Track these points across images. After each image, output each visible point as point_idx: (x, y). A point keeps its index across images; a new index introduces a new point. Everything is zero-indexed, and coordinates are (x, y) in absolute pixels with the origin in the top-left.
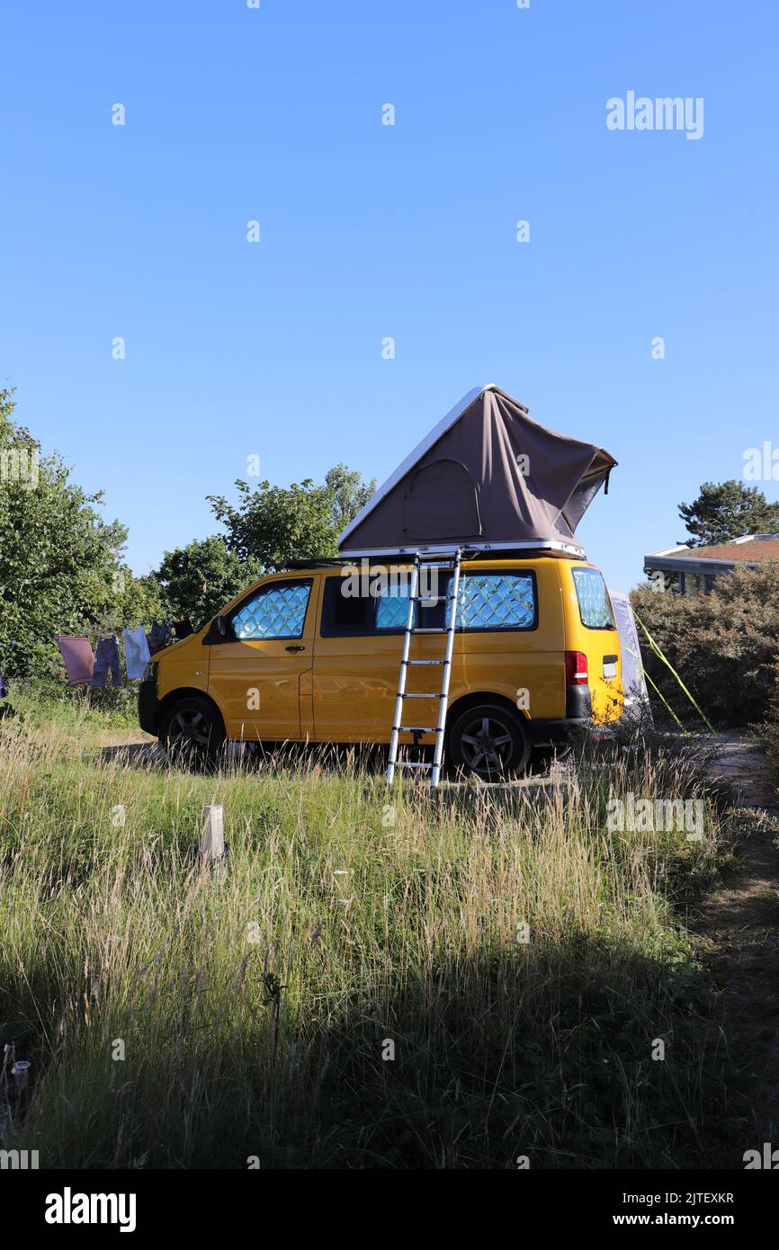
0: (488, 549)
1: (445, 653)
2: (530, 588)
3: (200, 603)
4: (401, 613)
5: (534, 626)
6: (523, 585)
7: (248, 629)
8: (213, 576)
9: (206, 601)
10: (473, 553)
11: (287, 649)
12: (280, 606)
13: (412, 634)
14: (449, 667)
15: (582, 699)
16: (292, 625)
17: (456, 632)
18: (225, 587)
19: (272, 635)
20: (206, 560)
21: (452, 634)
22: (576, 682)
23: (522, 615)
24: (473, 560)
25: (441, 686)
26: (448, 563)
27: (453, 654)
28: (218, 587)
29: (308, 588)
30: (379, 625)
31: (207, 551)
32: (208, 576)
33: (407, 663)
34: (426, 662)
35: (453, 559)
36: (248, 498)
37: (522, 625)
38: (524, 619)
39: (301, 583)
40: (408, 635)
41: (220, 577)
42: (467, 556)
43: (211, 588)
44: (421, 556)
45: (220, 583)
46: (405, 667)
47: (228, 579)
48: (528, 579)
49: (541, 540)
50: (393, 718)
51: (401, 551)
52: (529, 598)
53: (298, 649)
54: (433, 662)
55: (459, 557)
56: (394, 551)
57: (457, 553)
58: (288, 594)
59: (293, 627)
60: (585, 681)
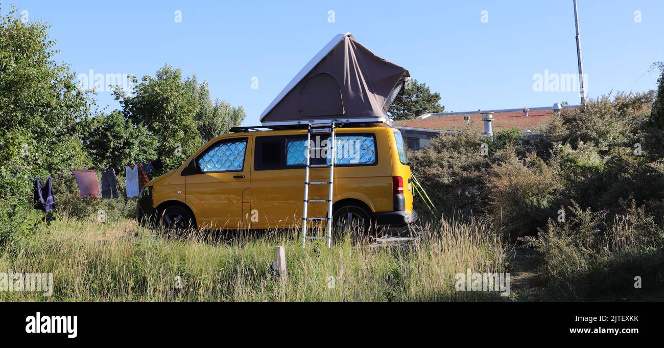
0: (348, 122)
1: (329, 178)
2: (373, 143)
3: (108, 154)
4: (300, 156)
5: (376, 163)
6: (369, 142)
7: (209, 167)
8: (117, 137)
9: (112, 153)
10: (340, 124)
11: (234, 177)
12: (228, 153)
13: (309, 168)
14: (332, 185)
15: (401, 201)
16: (236, 164)
17: (334, 166)
18: (124, 144)
19: (225, 170)
20: (112, 127)
21: (332, 167)
22: (399, 192)
23: (370, 157)
24: (342, 127)
25: (328, 195)
26: (328, 129)
27: (334, 178)
28: (120, 144)
29: (245, 143)
30: (288, 164)
31: (112, 120)
32: (114, 137)
33: (308, 184)
34: (319, 183)
35: (330, 127)
36: (136, 87)
37: (368, 163)
38: (370, 159)
39: (241, 140)
40: (308, 168)
41: (122, 137)
42: (338, 125)
43: (116, 144)
44: (312, 126)
45: (122, 141)
46: (307, 186)
47: (127, 139)
48: (371, 138)
49: (377, 117)
50: (302, 213)
51: (299, 122)
52: (373, 148)
53: (241, 177)
54: (323, 183)
55: (334, 126)
56: (295, 123)
57: (332, 124)
58: (233, 147)
59: (237, 165)
60: (402, 191)
